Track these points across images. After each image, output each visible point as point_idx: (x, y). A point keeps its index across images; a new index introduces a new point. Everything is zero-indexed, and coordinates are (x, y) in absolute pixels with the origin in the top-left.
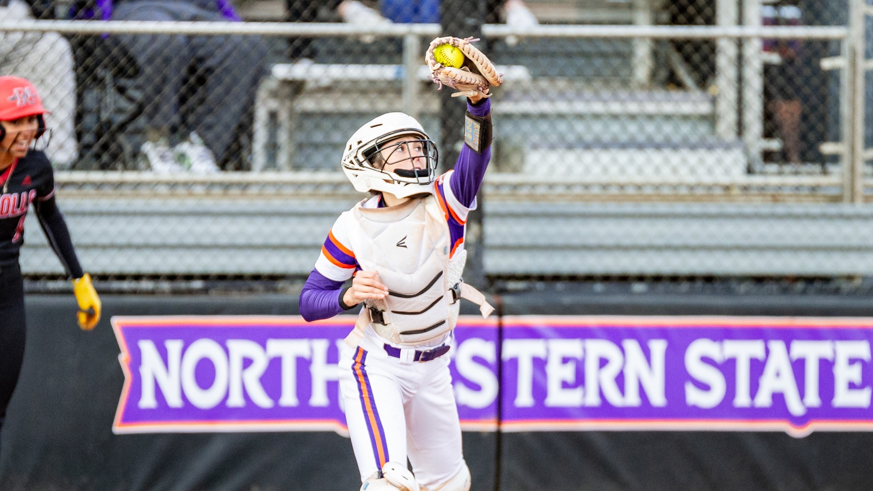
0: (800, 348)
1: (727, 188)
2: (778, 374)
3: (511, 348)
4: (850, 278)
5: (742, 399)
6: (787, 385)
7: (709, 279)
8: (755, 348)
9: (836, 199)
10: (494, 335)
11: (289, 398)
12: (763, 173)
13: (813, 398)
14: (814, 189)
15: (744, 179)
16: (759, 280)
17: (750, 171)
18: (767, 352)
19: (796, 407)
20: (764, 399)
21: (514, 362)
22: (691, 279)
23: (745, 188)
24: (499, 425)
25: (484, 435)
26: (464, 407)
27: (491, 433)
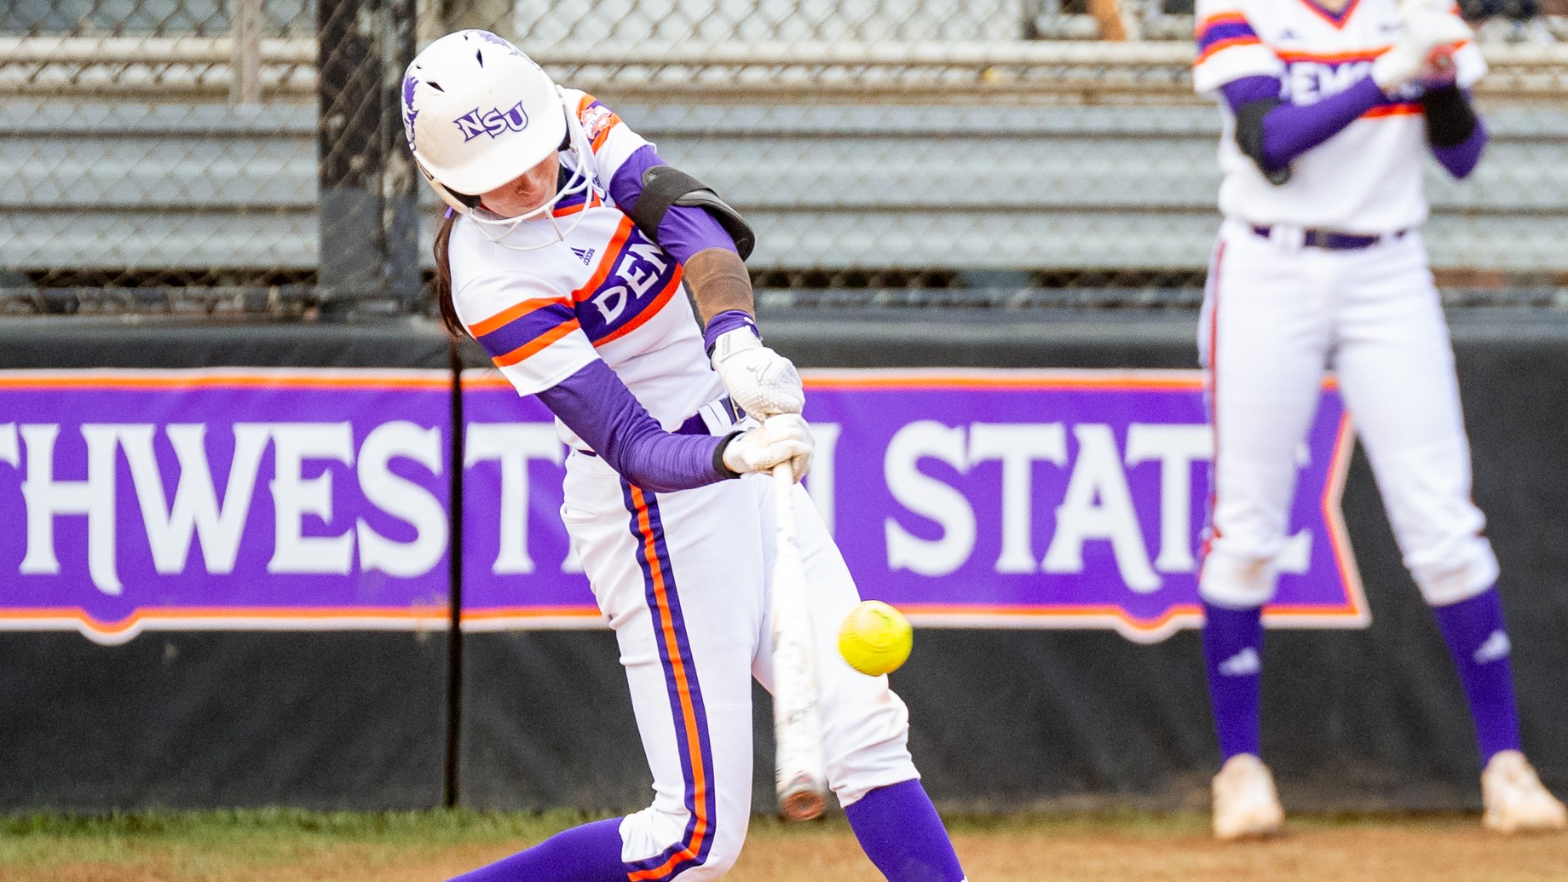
0: (1146, 440)
1: (980, 68)
2: (1097, 501)
3: (481, 442)
5: (1015, 557)
6: (1118, 523)
7: (938, 279)
8: (1046, 440)
10: (445, 411)
13: (1177, 556)
14: (1179, 72)
15: (1016, 50)
16: (1053, 279)
17: (1030, 31)
18: (1073, 447)
19: (1139, 575)
20: (1064, 558)
21: (491, 471)
22: (896, 279)
24: (456, 617)
25: (422, 638)
26: (376, 573)
27: (436, 635)
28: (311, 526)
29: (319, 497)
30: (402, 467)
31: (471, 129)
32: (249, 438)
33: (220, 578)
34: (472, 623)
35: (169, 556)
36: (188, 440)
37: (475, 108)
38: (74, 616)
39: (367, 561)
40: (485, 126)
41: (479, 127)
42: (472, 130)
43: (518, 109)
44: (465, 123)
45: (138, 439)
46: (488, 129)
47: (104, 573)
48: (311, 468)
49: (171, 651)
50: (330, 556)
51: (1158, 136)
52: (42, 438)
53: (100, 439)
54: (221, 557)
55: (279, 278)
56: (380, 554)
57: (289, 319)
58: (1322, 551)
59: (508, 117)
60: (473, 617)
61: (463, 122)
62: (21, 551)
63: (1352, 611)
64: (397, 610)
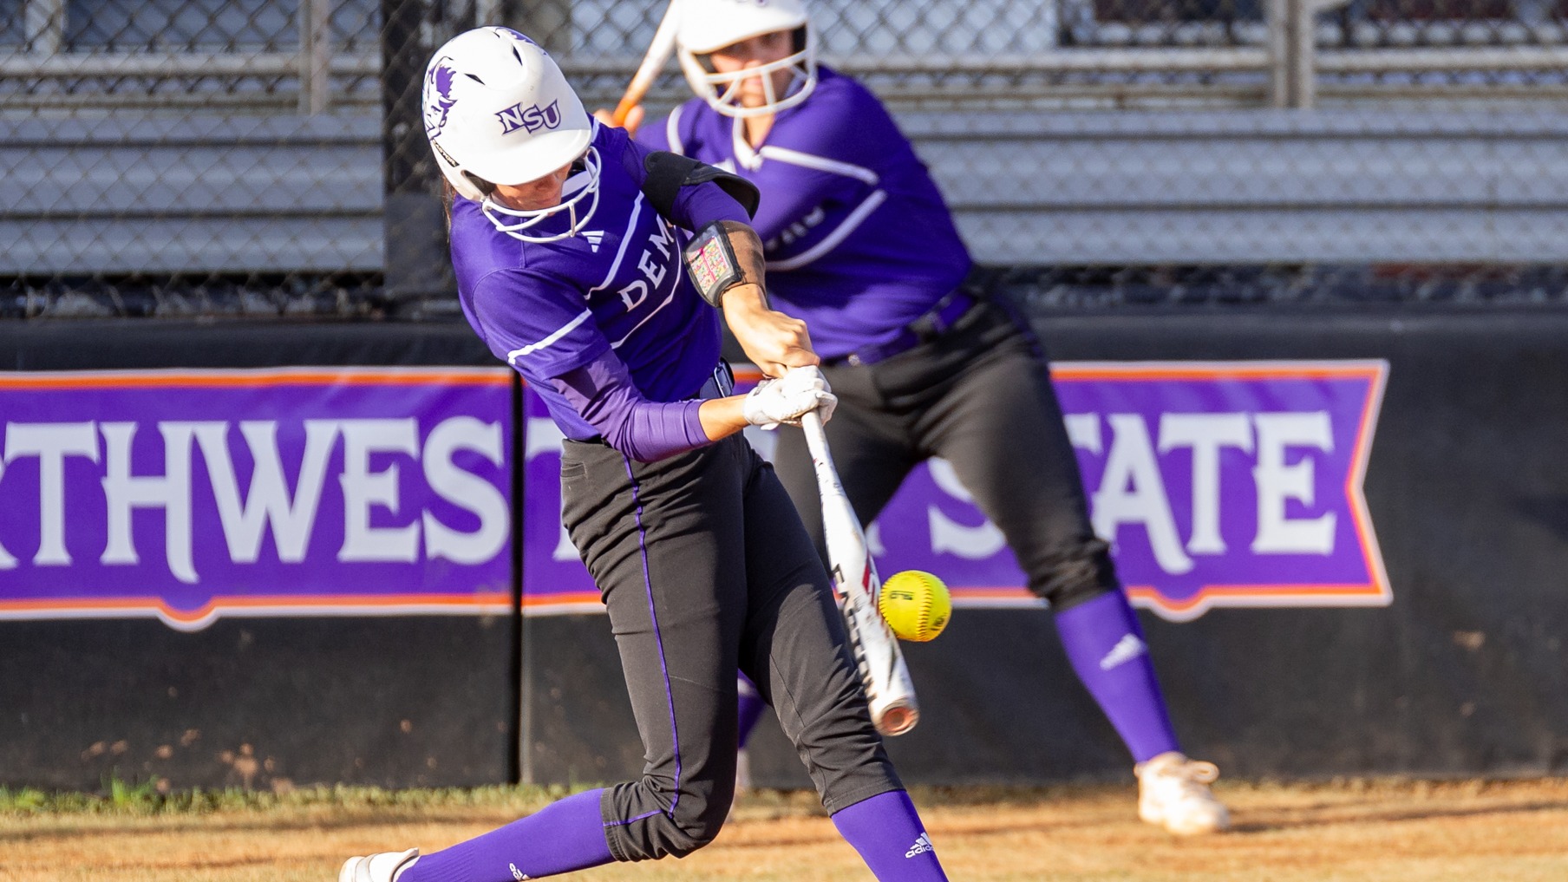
1: (1015, 76)
2: (1131, 487)
3: (541, 435)
4: (1291, 270)
6: (1152, 508)
8: (1082, 429)
9: (1257, 98)
10: (506, 406)
11: (53, 550)
12: (1096, 44)
13: (1208, 538)
14: (1207, 75)
15: (1051, 57)
17: (1066, 39)
18: (1108, 435)
19: (1172, 558)
21: (550, 464)
23: (1057, 76)
24: (517, 603)
25: (486, 622)
26: (441, 561)
27: (499, 620)
28: (380, 517)
29: (386, 488)
30: (466, 460)
31: (511, 122)
32: (320, 434)
33: (292, 568)
34: (532, 609)
35: (243, 546)
36: (261, 436)
37: (517, 103)
38: (153, 605)
39: (433, 550)
40: (524, 121)
41: (519, 121)
42: (512, 124)
43: (554, 107)
44: (506, 117)
45: (213, 435)
46: (527, 124)
47: (181, 564)
48: (379, 461)
49: (246, 637)
50: (398, 546)
51: (1189, 137)
52: (121, 435)
53: (176, 436)
54: (292, 547)
55: (348, 280)
56: (445, 543)
57: (357, 318)
58: (1346, 533)
59: (545, 114)
60: (534, 603)
61: (505, 115)
62: (102, 543)
63: (1376, 591)
64: (461, 597)
